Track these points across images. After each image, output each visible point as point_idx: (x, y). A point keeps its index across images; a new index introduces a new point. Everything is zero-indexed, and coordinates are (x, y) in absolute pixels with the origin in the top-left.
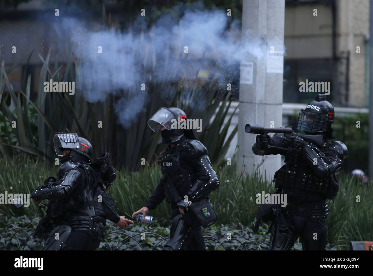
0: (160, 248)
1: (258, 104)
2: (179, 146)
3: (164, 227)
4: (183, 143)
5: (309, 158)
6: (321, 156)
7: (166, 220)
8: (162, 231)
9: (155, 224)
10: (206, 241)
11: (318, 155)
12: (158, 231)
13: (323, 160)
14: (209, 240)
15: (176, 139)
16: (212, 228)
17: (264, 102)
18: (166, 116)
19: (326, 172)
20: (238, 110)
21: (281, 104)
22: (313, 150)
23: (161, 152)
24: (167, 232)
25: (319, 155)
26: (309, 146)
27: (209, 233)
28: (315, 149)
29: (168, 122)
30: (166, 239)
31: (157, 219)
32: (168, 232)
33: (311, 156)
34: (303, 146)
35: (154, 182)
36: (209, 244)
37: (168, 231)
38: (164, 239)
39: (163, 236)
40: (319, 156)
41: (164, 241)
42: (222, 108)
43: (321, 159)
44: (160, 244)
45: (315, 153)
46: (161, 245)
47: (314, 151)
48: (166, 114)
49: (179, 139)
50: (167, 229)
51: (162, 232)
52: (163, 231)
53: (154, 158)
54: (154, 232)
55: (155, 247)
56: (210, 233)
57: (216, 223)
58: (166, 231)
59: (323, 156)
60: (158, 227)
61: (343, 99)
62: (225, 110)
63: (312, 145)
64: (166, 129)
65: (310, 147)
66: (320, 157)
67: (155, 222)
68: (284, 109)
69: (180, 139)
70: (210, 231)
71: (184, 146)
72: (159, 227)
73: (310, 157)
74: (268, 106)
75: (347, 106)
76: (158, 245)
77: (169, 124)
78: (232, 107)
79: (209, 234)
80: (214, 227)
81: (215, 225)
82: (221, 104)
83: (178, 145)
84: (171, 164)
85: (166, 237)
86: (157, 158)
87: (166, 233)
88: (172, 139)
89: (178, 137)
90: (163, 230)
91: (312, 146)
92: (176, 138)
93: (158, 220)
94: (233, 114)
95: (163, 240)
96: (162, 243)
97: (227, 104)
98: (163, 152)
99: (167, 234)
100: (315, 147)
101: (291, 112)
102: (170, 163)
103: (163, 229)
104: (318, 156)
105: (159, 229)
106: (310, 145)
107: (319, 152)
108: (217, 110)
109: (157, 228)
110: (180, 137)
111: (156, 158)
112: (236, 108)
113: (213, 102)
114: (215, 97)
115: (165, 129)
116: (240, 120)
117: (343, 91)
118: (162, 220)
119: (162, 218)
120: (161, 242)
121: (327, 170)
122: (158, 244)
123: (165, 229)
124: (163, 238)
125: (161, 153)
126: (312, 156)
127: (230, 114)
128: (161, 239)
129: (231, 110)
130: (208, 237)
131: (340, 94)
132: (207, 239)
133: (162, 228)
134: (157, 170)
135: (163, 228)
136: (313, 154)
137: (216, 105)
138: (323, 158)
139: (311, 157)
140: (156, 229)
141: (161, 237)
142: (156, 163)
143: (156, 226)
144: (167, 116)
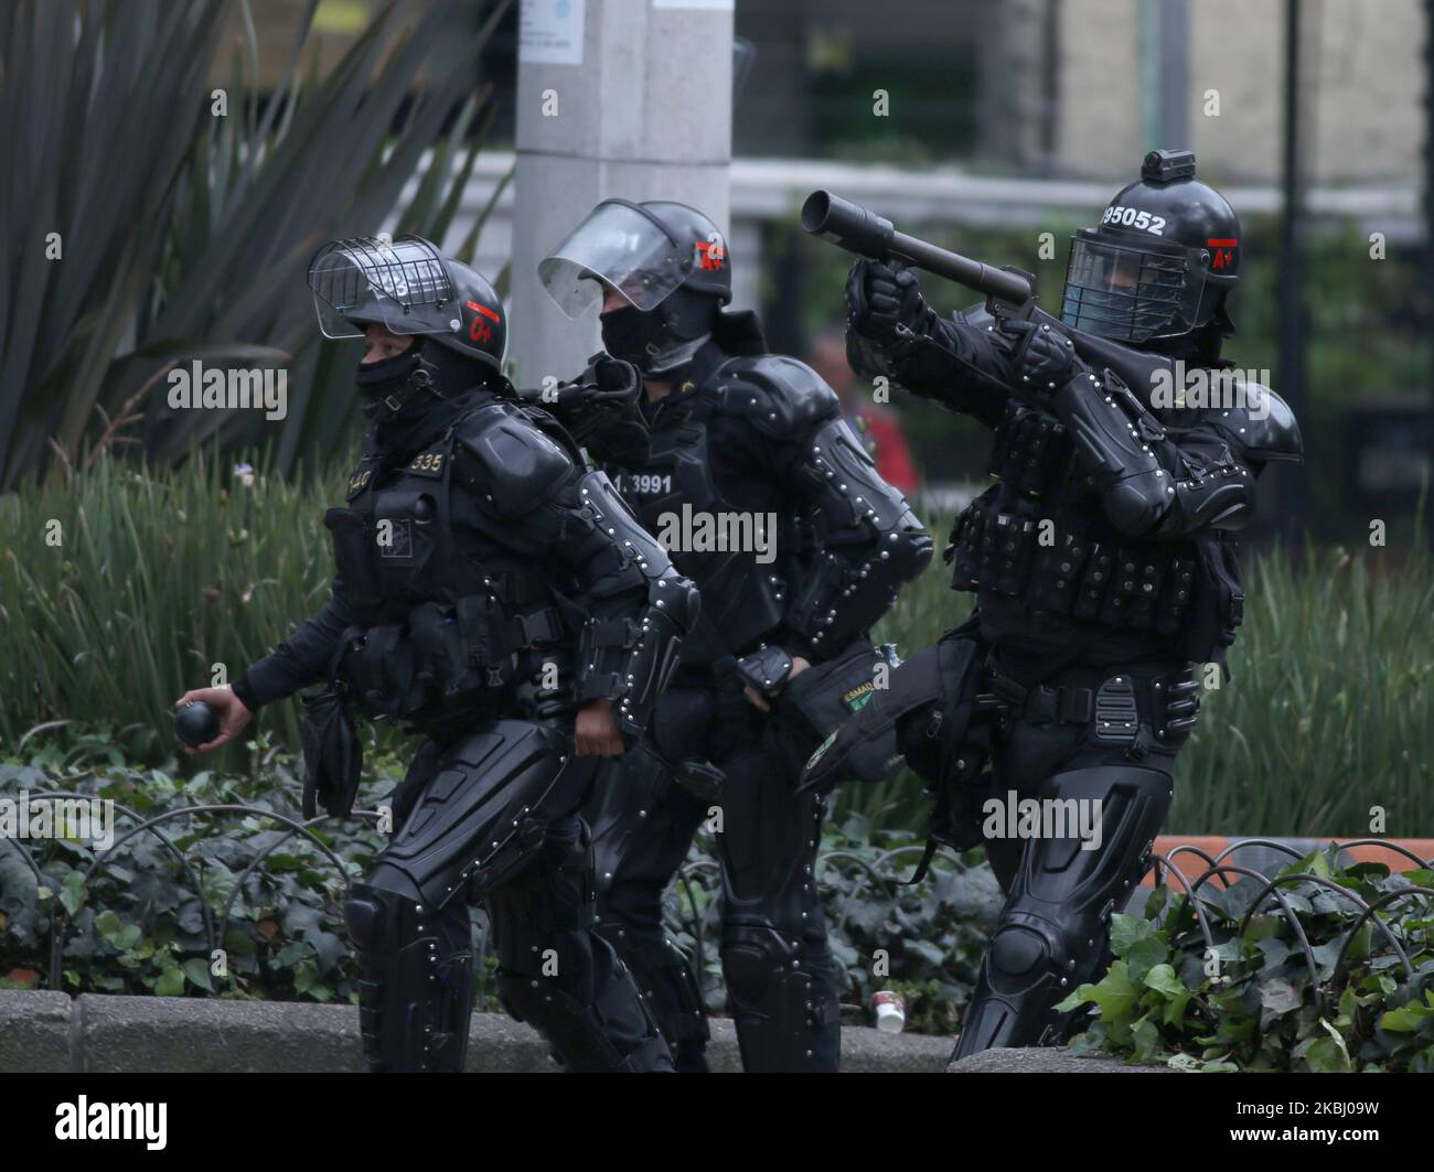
0: (125, 868)
1: (610, 162)
2: (693, 394)
3: (141, 767)
4: (716, 376)
5: (1085, 438)
6: (1145, 433)
7: (153, 734)
8: (133, 786)
9: (103, 751)
10: (353, 834)
11: (1130, 426)
12: (113, 786)
13: (1151, 454)
14: (365, 828)
15: (671, 357)
16: (382, 773)
17: (638, 154)
18: (628, 244)
19: (1159, 513)
20: (508, 195)
21: (724, 164)
22: (1110, 403)
23: (131, 394)
24: (159, 790)
25: (1137, 428)
26: (1094, 382)
27: (367, 794)
28: (1119, 398)
29: (638, 271)
30: (157, 823)
31: (111, 726)
32: (166, 791)
33: (1096, 432)
34: (1064, 373)
35: (96, 544)
36: (366, 851)
37: (161, 786)
38: (146, 823)
39: (137, 811)
40: (1135, 434)
41: (142, 833)
42: (430, 184)
43: (1145, 448)
44: (123, 850)
45: (1116, 418)
46: (130, 855)
47: (1114, 405)
48: (630, 232)
49: (687, 359)
50: (157, 774)
51: (135, 791)
52: (140, 788)
53: (94, 427)
54: (96, 789)
55: (101, 862)
56: (370, 797)
57: (401, 748)
58: (156, 785)
59: (1154, 433)
60: (111, 764)
61: (1029, 139)
62: (446, 191)
63: (1107, 377)
64: (630, 309)
65: (1097, 384)
66: (1142, 440)
67: (98, 742)
68: (737, 189)
69: (696, 356)
70: (370, 786)
71: (720, 389)
72: (119, 768)
73: (1091, 432)
74: (658, 171)
75: (1047, 173)
76: (113, 856)
77: (646, 281)
78: (486, 177)
79: (365, 799)
80: (390, 768)
81: (398, 758)
82: (426, 161)
83: (688, 389)
84: (668, 480)
85: (156, 816)
86: (111, 428)
87: (154, 796)
88: (656, 355)
89: (684, 346)
90: (137, 781)
91: (1108, 382)
92: (674, 352)
93: (115, 731)
94: (485, 214)
95: (136, 832)
96: (132, 846)
97: (459, 161)
98: (138, 397)
99: (157, 802)
100: (1120, 390)
101: (775, 205)
102: (663, 477)
103: (140, 776)
104: (1130, 431)
105: (117, 777)
106: (1101, 379)
107: (1141, 415)
108: (409, 191)
109: (110, 771)
110: (694, 346)
111: (103, 430)
112: (503, 182)
113: (387, 155)
114: (396, 126)
115: (621, 305)
116: (521, 240)
117: (1029, 99)
118: (134, 732)
119: (133, 722)
120: (129, 841)
121: (1167, 503)
122: (117, 851)
123: (151, 778)
124: (141, 823)
125: (129, 404)
126: (1100, 430)
127: (469, 212)
128: (129, 827)
129: (476, 194)
130: (362, 815)
131: (1013, 115)
132: (358, 825)
133: (135, 772)
134: (110, 484)
135: (141, 772)
136: (1110, 418)
137: (402, 167)
138: (1154, 445)
139: (1097, 438)
140: (102, 775)
141: (128, 815)
142: (104, 450)
143: (103, 760)
144: (635, 240)
